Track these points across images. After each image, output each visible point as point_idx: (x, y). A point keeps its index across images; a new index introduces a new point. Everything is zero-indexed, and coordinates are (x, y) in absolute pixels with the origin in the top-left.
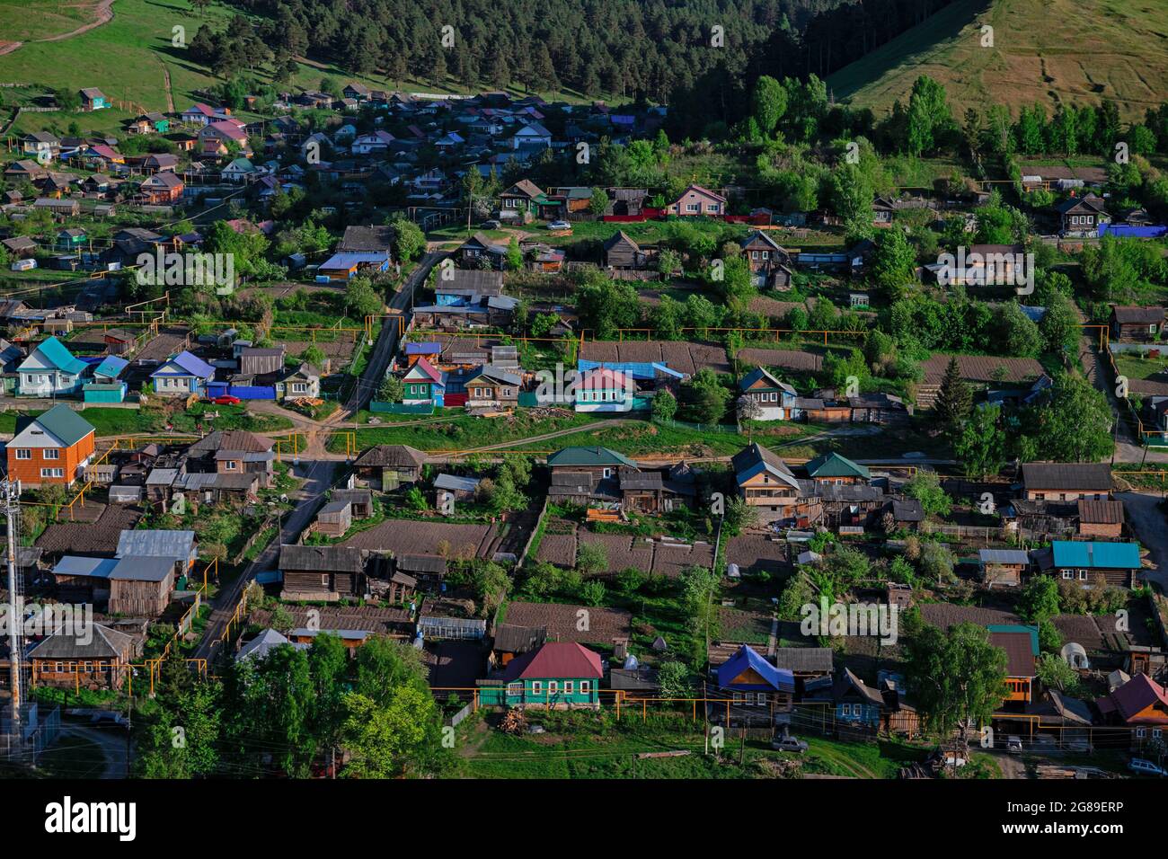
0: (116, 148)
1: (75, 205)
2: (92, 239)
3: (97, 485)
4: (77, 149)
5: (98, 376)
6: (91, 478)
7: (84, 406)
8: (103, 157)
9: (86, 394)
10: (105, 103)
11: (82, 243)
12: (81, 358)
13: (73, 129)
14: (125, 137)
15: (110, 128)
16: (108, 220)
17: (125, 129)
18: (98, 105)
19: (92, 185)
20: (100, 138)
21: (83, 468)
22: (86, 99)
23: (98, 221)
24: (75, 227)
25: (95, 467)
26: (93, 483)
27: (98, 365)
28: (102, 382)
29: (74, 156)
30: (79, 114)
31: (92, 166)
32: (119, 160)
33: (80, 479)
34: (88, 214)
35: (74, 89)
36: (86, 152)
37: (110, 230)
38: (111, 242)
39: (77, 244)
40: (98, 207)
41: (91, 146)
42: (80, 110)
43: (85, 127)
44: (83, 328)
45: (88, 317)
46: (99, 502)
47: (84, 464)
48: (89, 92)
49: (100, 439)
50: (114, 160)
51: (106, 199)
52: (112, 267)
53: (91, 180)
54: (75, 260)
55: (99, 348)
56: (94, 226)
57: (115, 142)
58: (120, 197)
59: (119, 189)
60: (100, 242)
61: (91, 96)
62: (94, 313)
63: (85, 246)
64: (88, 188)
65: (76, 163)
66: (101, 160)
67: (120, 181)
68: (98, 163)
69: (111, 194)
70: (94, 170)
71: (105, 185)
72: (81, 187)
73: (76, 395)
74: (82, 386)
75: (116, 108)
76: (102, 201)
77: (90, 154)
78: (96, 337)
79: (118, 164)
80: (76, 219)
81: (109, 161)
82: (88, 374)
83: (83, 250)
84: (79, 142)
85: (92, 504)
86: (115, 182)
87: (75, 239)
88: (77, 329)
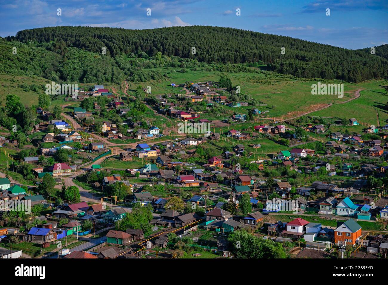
0: (361, 138)
1: (348, 155)
2: (354, 166)
3: (363, 246)
4: (348, 138)
5: (362, 211)
6: (361, 244)
7: (357, 220)
8: (356, 140)
9: (358, 216)
10: (357, 123)
11: (351, 168)
12: (356, 204)
13: (346, 131)
14: (363, 134)
15: (359, 131)
16: (358, 161)
17: (363, 132)
18: (355, 124)
19: (353, 149)
20: (355, 134)
21: (358, 240)
22: (351, 122)
23: (355, 161)
24: (348, 163)
25: (362, 240)
26: (361, 245)
27: (361, 207)
28: (363, 213)
29: (347, 140)
30: (349, 126)
31: (353, 143)
32: (361, 141)
33: (357, 244)
34: (352, 159)
35: (348, 119)
36: (351, 139)
37: (359, 164)
38: (360, 168)
39: (349, 168)
40: (355, 156)
41: (352, 137)
42: (349, 125)
43: (351, 131)
44: (356, 195)
45: (358, 191)
46: (364, 252)
47: (358, 239)
48: (352, 119)
49: (363, 231)
50: (360, 142)
51: (357, 154)
52: (360, 176)
53: (353, 148)
54: (348, 173)
55: (362, 202)
56: (354, 163)
57: (360, 136)
58: (362, 153)
59: (362, 151)
60: (356, 168)
61: (353, 121)
62: (360, 190)
63: (351, 169)
64: (352, 150)
65: (348, 142)
66: (356, 141)
67: (362, 148)
68: (355, 142)
69: (359, 152)
70: (354, 144)
71: (357, 149)
72: (349, 150)
73: (355, 216)
74: (357, 213)
75: (360, 125)
76: (356, 154)
77: (352, 139)
78: (361, 198)
79: (361, 143)
80: (348, 160)
81: (358, 142)
82: (359, 210)
83: (351, 170)
84: (349, 135)
85: (361, 252)
86: (360, 149)
87: (348, 167)
88: (354, 195)
